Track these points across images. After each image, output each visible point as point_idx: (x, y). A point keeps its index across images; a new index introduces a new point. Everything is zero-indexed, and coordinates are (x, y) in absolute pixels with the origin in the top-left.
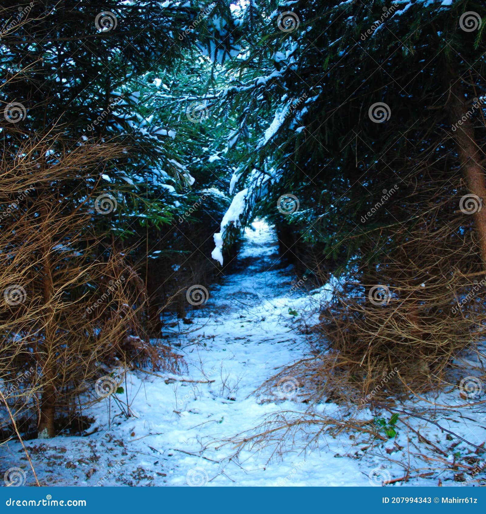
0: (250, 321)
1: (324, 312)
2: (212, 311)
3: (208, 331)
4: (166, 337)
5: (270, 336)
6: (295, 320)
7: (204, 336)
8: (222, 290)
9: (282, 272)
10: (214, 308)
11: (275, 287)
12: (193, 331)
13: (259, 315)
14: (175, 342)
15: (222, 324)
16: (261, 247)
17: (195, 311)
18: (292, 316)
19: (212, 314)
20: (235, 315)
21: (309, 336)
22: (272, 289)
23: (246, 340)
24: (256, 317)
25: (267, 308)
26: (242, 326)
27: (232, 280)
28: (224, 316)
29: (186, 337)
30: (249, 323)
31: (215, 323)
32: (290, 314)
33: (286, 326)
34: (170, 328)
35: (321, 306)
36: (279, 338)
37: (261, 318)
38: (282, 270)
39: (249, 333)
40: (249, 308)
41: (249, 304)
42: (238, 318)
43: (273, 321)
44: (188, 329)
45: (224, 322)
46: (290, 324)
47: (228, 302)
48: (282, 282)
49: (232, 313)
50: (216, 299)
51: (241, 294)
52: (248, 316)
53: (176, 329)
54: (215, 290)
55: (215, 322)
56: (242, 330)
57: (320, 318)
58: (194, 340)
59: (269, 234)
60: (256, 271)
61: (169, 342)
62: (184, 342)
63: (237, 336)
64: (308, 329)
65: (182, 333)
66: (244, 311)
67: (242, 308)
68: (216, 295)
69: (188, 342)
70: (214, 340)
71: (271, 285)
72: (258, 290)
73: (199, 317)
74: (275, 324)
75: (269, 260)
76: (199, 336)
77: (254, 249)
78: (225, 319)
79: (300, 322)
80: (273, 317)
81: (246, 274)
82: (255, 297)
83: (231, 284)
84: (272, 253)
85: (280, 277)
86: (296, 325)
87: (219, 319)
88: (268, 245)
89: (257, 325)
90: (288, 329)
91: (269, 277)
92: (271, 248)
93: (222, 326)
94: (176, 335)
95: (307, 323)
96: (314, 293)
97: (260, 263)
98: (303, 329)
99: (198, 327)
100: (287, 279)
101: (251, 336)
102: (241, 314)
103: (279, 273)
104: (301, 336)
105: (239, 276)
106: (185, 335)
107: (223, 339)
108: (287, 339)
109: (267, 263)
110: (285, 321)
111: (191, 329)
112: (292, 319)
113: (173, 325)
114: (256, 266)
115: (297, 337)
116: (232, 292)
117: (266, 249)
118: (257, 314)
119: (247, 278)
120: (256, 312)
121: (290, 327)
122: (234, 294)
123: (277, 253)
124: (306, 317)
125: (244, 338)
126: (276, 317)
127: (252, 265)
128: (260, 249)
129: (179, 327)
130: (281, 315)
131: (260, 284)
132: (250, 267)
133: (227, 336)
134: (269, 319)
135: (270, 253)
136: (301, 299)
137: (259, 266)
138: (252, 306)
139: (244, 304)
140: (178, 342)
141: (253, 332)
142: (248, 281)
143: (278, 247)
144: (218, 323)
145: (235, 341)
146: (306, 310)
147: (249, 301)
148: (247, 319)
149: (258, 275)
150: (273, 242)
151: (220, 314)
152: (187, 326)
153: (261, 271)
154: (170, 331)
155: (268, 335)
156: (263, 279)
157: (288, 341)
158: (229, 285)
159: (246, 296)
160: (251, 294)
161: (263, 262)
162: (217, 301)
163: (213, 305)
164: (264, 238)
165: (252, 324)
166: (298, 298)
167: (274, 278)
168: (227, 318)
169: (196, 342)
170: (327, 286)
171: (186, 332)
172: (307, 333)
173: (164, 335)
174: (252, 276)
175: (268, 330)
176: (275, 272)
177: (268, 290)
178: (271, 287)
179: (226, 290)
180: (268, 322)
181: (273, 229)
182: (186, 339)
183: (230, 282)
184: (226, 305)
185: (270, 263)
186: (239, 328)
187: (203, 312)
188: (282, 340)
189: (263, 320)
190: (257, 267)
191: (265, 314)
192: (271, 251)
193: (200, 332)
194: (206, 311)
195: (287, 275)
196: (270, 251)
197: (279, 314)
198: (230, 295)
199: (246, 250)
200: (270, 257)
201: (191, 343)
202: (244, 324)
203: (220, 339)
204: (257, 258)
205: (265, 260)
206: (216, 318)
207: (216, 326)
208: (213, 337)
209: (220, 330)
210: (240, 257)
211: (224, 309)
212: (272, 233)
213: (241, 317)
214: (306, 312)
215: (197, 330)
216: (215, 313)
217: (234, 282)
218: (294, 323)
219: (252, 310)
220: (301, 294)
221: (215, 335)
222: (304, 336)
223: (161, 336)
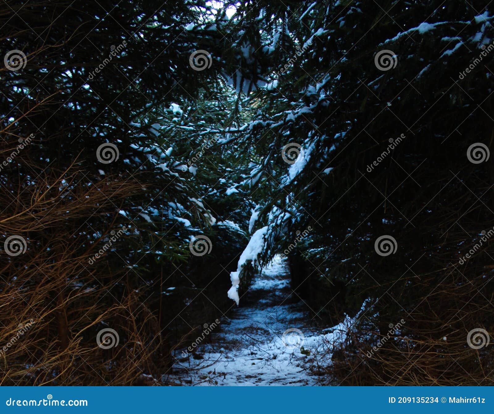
0: (261, 359)
1: (337, 354)
2: (222, 347)
3: (219, 367)
4: (176, 373)
5: (282, 375)
6: (307, 360)
7: (214, 373)
8: (232, 324)
9: (294, 307)
10: (224, 343)
11: (287, 323)
12: (203, 367)
13: (271, 352)
14: (186, 379)
15: (233, 361)
16: (273, 279)
17: (205, 345)
18: (304, 355)
19: (222, 349)
20: (246, 352)
21: (321, 377)
22: (283, 325)
23: (257, 378)
24: (267, 355)
25: (278, 346)
26: (254, 364)
27: (242, 313)
28: (234, 352)
29: (197, 373)
30: (260, 361)
31: (226, 360)
32: (302, 353)
33: (298, 366)
34: (180, 363)
35: (334, 347)
36: (290, 378)
37: (272, 356)
38: (294, 305)
39: (260, 371)
40: (261, 345)
41: (260, 340)
42: (249, 355)
43: (285, 359)
44: (198, 365)
45: (235, 359)
46: (302, 363)
47: (238, 337)
48: (294, 317)
49: (243, 349)
50: (226, 334)
51: (252, 329)
52: (259, 353)
53: (186, 365)
54: (225, 324)
55: (226, 358)
56: (253, 368)
57: (333, 359)
58: (206, 377)
59: (281, 266)
60: (267, 305)
61: (179, 379)
62: (195, 379)
63: (247, 374)
64: (320, 370)
65: (192, 370)
66: (255, 348)
67: (253, 344)
68: (226, 329)
69: (198, 379)
70: (225, 378)
71: (282, 321)
72: (270, 325)
73: (210, 352)
74: (286, 362)
75: (281, 294)
76: (210, 373)
77: (266, 281)
78: (235, 356)
79: (313, 362)
80: (284, 356)
81: (256, 308)
82: (266, 332)
83: (241, 317)
84: (284, 286)
85: (292, 312)
86: (308, 365)
87: (230, 355)
88: (279, 277)
89: (269, 363)
90: (300, 369)
91: (280, 312)
92: (283, 281)
93: (233, 363)
94: (186, 371)
95: (320, 364)
96: (326, 333)
97: (271, 296)
98: (315, 369)
99: (210, 363)
100: (298, 315)
101: (262, 374)
102: (252, 351)
103: (291, 308)
104: (313, 377)
105: (250, 310)
106: (195, 371)
107: (235, 377)
108: (299, 379)
109: (279, 296)
110: (297, 361)
111: (202, 365)
112: (303, 358)
113: (183, 360)
114: (266, 299)
115: (309, 378)
116: (242, 326)
117: (278, 282)
118: (268, 352)
119: (257, 311)
120: (267, 349)
121: (301, 367)
122: (245, 329)
123: (289, 286)
124: (319, 358)
125: (256, 377)
126: (288, 356)
127: (263, 298)
128: (272, 281)
129: (189, 363)
130: (293, 354)
131: (271, 318)
132: (261, 301)
133: (238, 374)
134: (281, 357)
135: (281, 286)
136: (313, 338)
137: (270, 300)
138: (262, 343)
139: (254, 340)
140: (189, 379)
141: (264, 371)
142: (259, 315)
143: (290, 280)
144: (229, 360)
145: (247, 379)
146: (318, 350)
147: (260, 337)
148: (258, 356)
149: (269, 309)
150: (285, 274)
151: (231, 350)
152: (198, 362)
153: (272, 305)
154: (181, 367)
155: (279, 374)
156: (274, 314)
157: (300, 381)
158: (239, 319)
159: (257, 332)
160: (262, 329)
161: (275, 295)
162: (227, 335)
163: (224, 339)
164: (276, 270)
165: (263, 362)
166: (310, 336)
167: (286, 312)
168: (238, 354)
169: (207, 379)
170: (341, 327)
171: (197, 368)
172: (319, 374)
173: (174, 370)
174: (263, 310)
175: (279, 369)
176: (286, 307)
177: (280, 325)
178: (282, 323)
179: (237, 324)
180: (279, 361)
181: (285, 261)
182: (197, 376)
183: (241, 315)
184: (237, 340)
185: (282, 296)
186: (250, 365)
187: (213, 346)
188: (294, 380)
189: (275, 357)
190: (267, 301)
191: (277, 352)
192: (283, 284)
193: (211, 369)
194: (216, 346)
195: (299, 311)
196: (281, 284)
197: (291, 353)
198: (240, 329)
199: (257, 282)
200: (281, 290)
201: (203, 381)
202: (256, 361)
203: (231, 376)
204: (268, 291)
205: (277, 293)
206: (227, 353)
207: (227, 363)
208: (224, 374)
209: (231, 367)
210: (251, 289)
211: (235, 345)
212: (284, 265)
213: (252, 354)
214: (318, 352)
215: (208, 366)
216: (226, 348)
217: (245, 315)
218: (306, 363)
219: (263, 346)
220: (313, 332)
221: (225, 371)
222: (316, 377)
223: (171, 372)
